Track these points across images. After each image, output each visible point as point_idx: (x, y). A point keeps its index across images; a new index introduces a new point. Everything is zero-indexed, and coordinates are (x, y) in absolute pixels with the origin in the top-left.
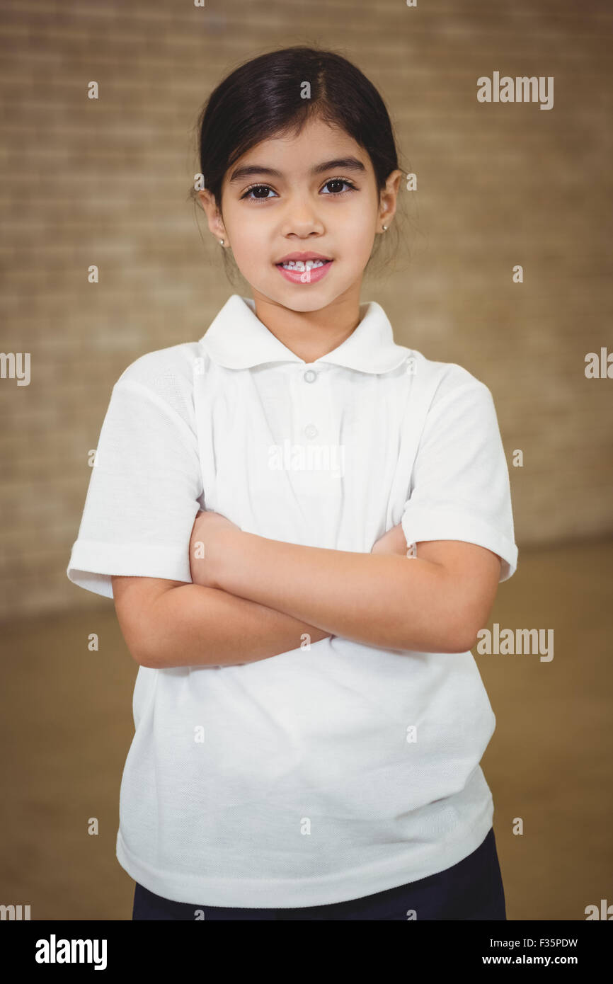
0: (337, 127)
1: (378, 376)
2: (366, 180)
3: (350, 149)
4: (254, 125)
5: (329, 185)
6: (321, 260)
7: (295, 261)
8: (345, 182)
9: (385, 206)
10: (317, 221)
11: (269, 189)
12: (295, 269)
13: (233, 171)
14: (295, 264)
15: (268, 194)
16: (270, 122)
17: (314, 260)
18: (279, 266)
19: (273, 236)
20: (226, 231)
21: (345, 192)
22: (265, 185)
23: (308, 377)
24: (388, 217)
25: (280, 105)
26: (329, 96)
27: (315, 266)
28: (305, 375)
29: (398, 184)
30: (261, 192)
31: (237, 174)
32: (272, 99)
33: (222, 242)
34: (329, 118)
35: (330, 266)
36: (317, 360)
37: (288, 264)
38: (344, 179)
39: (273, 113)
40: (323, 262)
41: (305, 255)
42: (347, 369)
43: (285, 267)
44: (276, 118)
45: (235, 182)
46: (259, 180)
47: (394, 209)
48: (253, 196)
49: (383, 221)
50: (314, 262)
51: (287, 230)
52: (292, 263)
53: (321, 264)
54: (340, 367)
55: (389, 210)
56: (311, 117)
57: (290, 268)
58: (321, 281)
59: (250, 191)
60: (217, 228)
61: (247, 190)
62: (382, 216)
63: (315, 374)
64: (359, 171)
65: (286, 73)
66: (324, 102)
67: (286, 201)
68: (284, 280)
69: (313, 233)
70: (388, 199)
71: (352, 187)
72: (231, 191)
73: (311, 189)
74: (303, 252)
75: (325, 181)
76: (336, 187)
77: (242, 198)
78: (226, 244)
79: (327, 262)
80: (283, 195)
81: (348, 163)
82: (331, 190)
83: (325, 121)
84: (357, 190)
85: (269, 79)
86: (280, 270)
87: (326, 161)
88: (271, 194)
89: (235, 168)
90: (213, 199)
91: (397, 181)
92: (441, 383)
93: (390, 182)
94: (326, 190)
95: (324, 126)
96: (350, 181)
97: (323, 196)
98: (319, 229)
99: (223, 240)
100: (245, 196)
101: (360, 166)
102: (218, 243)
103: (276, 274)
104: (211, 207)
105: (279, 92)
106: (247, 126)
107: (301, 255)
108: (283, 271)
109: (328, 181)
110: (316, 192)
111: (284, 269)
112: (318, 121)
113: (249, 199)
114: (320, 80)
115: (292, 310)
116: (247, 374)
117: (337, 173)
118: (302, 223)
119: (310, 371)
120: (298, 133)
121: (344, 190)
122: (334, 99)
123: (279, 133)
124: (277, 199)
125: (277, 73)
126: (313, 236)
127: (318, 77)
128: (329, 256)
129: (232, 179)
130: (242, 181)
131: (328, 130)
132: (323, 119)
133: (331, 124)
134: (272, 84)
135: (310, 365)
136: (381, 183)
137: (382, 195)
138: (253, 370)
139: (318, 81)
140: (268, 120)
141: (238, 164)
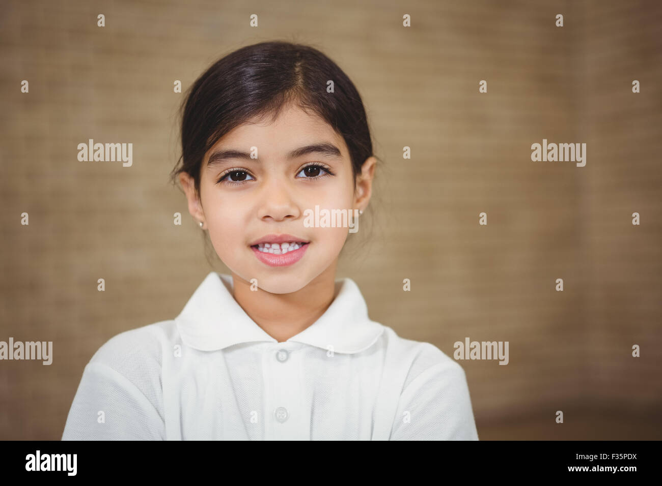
0: (315, 114)
1: (352, 356)
2: (342, 165)
3: (327, 134)
4: (232, 109)
5: (306, 169)
6: (297, 243)
7: (270, 243)
8: (322, 168)
9: (360, 191)
10: (293, 204)
11: (246, 173)
12: (271, 251)
13: (210, 155)
14: (271, 247)
15: (245, 178)
16: (247, 107)
17: (290, 243)
18: (254, 248)
19: (249, 218)
20: (203, 214)
21: (322, 177)
22: (242, 169)
23: (280, 356)
24: (364, 202)
25: (257, 91)
26: (306, 84)
27: (291, 249)
28: (277, 355)
29: (373, 170)
30: (238, 176)
31: (215, 158)
32: (251, 85)
33: (201, 224)
34: (306, 104)
35: (306, 248)
36: (290, 340)
37: (264, 247)
38: (320, 164)
39: (250, 99)
40: (299, 245)
41: (281, 238)
42: (319, 348)
43: (261, 249)
44: (252, 104)
45: (212, 166)
46: (235, 164)
47: (370, 194)
48: (230, 179)
49: (359, 205)
50: (290, 245)
51: (263, 213)
52: (267, 245)
53: (297, 247)
54: (311, 346)
55: (365, 195)
56: (288, 103)
57: (265, 250)
58: (297, 264)
59: (227, 175)
60: (196, 211)
61: (223, 174)
62: (358, 201)
63: (287, 353)
64: (335, 156)
65: (264, 61)
66: (300, 88)
67: (261, 185)
68: (260, 262)
69: (289, 216)
70: (363, 184)
71: (328, 172)
72: (209, 173)
73: (287, 173)
74: (279, 235)
75: (302, 165)
76: (313, 171)
77: (219, 182)
78: (205, 227)
79: (304, 244)
80: (259, 179)
81: (325, 148)
82: (308, 174)
83: (302, 107)
84: (333, 175)
85: (246, 67)
86: (255, 251)
87: (303, 146)
88: (248, 177)
89: (212, 152)
90: (192, 182)
91: (372, 168)
92: (413, 363)
93: (366, 168)
94: (303, 174)
95: (301, 112)
96: (326, 167)
97: (300, 180)
98: (294, 212)
99: (202, 223)
100: (222, 179)
101: (336, 151)
102: (198, 226)
103: (251, 255)
104: (190, 191)
105: (256, 80)
106: (224, 112)
107: (277, 238)
108: (257, 252)
109: (305, 166)
110: (293, 175)
111: (259, 251)
112: (295, 107)
113: (226, 182)
114: (297, 69)
115: (267, 292)
116: (219, 355)
117: (314, 158)
118: (277, 207)
119: (282, 350)
120: (275, 118)
121: (320, 174)
122: (312, 87)
123: (255, 118)
124: (253, 182)
125: (255, 61)
126: (289, 219)
127: (295, 66)
128: (306, 239)
129: (210, 162)
130: (219, 165)
131: (305, 116)
132: (300, 106)
133: (308, 110)
134: (251, 71)
135: (283, 345)
136: (357, 168)
137: (358, 179)
138: (226, 350)
139: (295, 69)
140: (245, 106)
141: (215, 149)
